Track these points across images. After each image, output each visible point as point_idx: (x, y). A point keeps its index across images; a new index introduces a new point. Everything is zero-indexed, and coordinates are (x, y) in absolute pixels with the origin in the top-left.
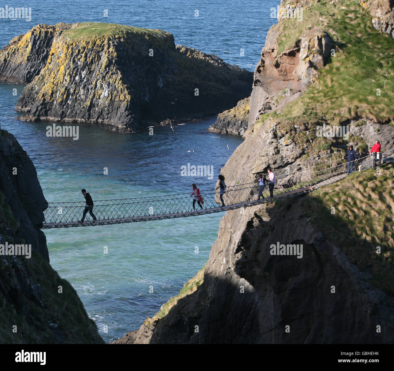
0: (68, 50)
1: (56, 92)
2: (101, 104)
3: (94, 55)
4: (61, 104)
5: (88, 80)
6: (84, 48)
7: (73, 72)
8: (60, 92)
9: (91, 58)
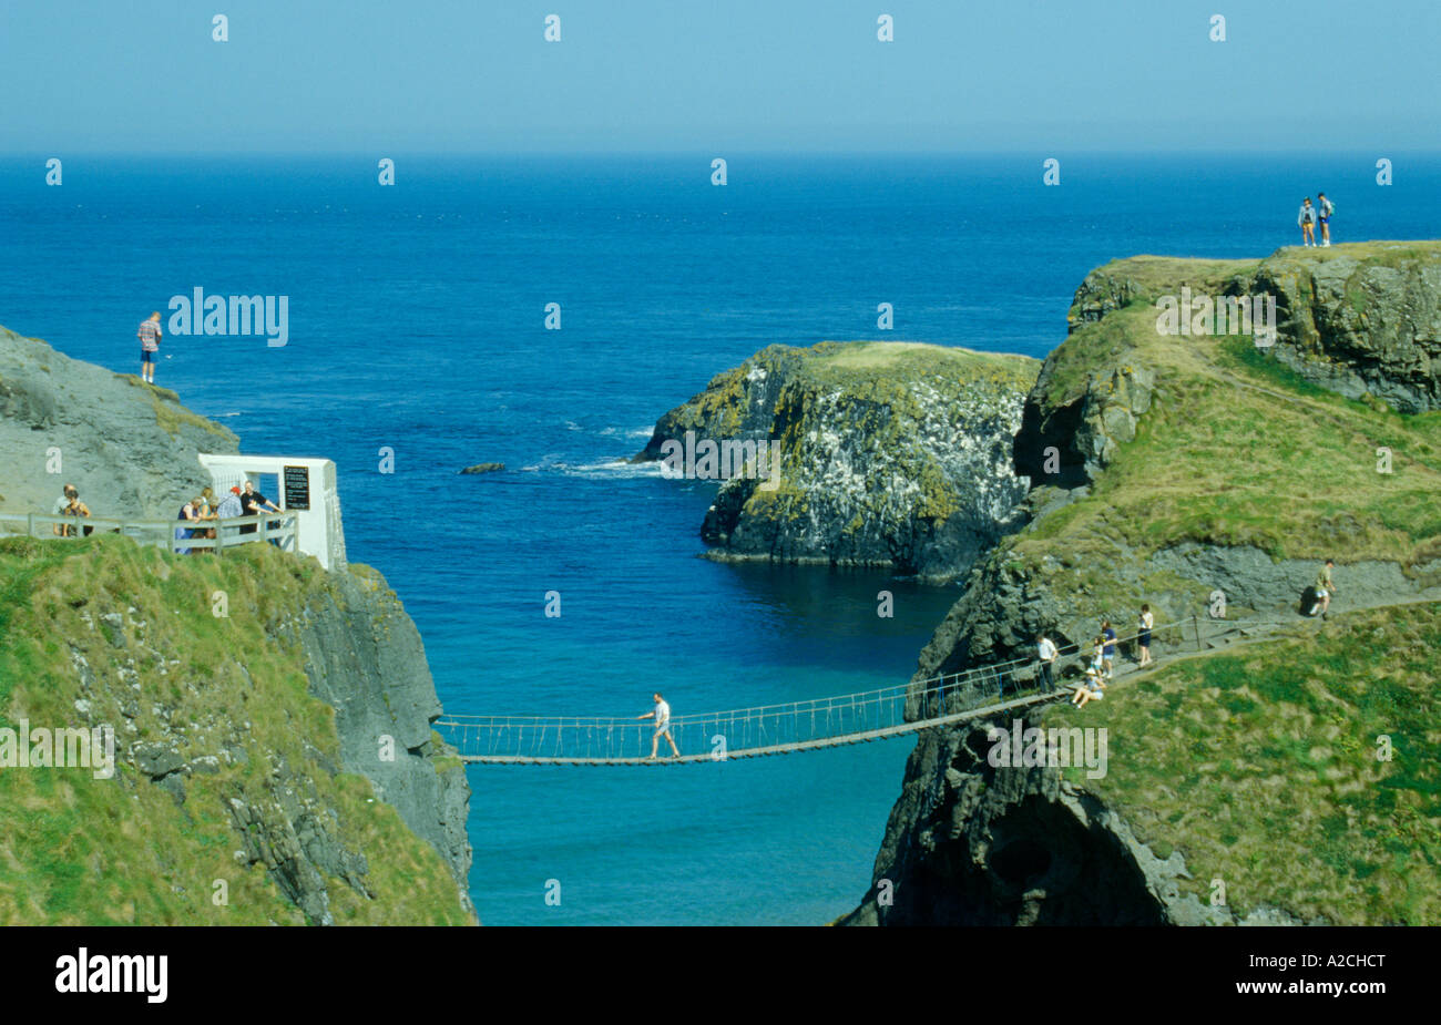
1: (787, 497)
2: (884, 526)
3: (872, 414)
4: (797, 526)
5: (855, 471)
6: (850, 398)
7: (823, 452)
8: (794, 498)
9: (864, 422)
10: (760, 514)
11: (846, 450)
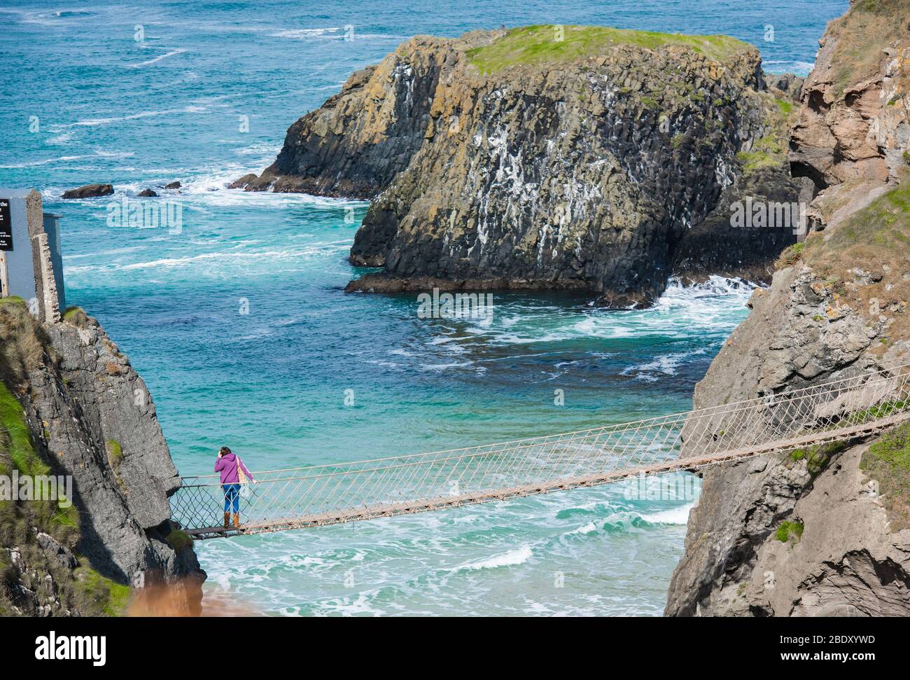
0: (474, 103)
1: (449, 212)
2: (563, 240)
3: (543, 111)
4: (463, 243)
5: (528, 179)
6: (516, 96)
7: (489, 158)
8: (458, 211)
9: (535, 121)
10: (419, 234)
11: (515, 155)
